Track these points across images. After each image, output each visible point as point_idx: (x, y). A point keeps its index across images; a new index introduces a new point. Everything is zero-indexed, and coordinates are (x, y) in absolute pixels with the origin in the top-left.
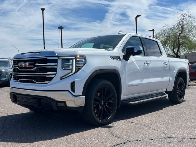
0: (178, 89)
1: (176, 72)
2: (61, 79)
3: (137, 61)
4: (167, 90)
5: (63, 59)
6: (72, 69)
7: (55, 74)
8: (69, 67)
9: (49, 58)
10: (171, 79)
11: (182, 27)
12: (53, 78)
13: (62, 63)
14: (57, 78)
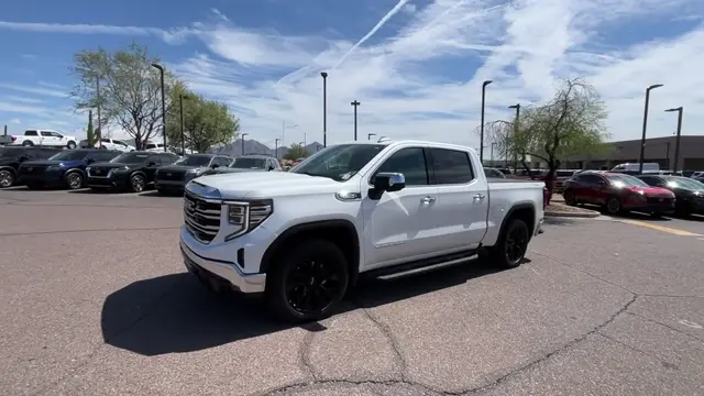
0: (509, 243)
1: (504, 212)
2: (227, 239)
3: (402, 198)
4: (481, 244)
5: (230, 205)
6: (243, 225)
7: (217, 231)
8: (239, 220)
9: (208, 201)
10: (491, 224)
11: (566, 106)
12: (214, 236)
13: (230, 211)
14: (219, 238)
